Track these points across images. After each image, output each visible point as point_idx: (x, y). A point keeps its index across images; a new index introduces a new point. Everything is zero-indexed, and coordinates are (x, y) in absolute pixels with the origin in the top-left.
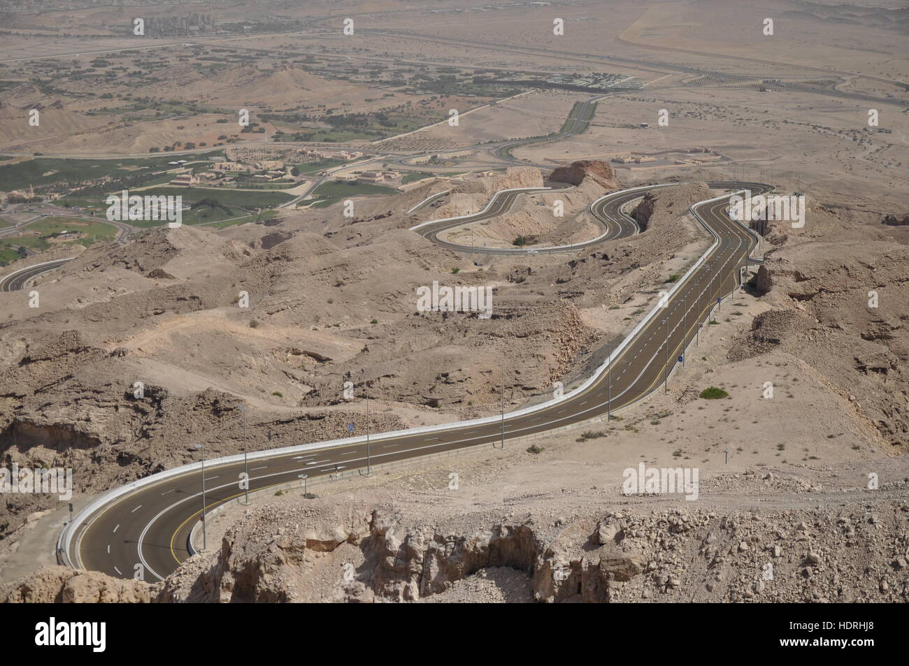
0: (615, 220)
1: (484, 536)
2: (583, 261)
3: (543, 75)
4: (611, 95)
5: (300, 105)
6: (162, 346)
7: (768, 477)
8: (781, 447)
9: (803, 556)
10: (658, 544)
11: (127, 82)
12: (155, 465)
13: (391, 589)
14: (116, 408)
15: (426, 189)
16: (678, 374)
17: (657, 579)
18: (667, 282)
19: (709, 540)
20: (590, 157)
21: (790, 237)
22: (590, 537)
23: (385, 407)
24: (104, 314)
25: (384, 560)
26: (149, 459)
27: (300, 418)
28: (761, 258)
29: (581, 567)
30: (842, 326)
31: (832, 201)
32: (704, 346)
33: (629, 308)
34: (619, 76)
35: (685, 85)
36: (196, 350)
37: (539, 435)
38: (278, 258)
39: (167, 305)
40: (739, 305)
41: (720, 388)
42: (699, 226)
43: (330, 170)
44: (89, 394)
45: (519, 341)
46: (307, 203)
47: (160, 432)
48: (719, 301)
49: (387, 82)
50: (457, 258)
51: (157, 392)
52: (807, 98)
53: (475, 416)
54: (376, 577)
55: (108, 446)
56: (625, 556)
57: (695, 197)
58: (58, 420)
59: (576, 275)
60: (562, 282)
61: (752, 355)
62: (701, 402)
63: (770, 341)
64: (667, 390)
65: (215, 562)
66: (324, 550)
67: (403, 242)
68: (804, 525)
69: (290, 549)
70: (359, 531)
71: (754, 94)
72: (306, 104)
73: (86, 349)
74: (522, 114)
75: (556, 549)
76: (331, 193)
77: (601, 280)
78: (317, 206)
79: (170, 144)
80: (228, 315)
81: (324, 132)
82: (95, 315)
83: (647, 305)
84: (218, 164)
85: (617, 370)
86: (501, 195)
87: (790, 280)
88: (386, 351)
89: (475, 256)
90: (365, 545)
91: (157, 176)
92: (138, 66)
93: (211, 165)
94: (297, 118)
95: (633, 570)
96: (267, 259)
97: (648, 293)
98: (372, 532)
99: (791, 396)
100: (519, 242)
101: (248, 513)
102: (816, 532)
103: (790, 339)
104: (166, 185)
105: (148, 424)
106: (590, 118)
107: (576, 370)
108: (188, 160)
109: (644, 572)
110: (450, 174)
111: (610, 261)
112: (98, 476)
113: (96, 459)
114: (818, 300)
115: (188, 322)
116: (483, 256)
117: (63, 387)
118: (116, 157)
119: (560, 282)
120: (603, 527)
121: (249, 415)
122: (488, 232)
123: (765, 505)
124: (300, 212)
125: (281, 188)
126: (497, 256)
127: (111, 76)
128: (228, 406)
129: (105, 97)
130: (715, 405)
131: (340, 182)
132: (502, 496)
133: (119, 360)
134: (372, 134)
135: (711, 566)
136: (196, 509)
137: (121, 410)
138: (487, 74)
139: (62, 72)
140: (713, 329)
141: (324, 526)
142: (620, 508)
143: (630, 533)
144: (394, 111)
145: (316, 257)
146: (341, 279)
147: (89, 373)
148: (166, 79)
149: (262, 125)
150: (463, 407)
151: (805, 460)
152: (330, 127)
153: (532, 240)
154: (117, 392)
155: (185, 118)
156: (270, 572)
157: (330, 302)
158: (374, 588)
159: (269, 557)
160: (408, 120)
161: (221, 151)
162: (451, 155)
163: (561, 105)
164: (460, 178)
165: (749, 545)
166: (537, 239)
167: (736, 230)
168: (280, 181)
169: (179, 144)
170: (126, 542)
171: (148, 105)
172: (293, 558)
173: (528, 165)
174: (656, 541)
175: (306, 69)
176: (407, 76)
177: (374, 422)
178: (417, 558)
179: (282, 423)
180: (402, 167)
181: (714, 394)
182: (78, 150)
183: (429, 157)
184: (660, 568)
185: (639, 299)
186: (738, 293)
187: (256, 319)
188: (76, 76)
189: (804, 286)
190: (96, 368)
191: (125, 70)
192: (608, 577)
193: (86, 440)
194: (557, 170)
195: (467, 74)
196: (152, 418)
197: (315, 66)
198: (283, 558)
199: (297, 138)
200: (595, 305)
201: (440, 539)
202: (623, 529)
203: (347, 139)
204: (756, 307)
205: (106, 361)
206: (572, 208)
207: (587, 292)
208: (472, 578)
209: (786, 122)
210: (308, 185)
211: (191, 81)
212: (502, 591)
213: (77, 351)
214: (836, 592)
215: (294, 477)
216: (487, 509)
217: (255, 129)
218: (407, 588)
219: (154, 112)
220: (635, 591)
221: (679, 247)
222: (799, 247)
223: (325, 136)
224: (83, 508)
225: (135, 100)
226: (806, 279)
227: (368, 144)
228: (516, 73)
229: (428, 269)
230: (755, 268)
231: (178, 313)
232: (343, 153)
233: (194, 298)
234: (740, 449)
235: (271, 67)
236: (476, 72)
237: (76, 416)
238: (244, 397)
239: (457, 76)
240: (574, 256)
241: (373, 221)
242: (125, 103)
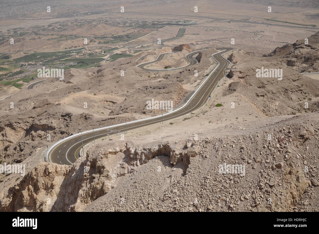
0: (191, 60)
1: (156, 148)
2: (183, 72)
3: (170, 21)
4: (189, 26)
5: (105, 34)
6: (70, 102)
7: (231, 127)
8: (237, 118)
9: (240, 147)
10: (202, 147)
11: (57, 30)
12: (71, 134)
13: (132, 163)
14: (59, 119)
15: (140, 54)
16: (209, 101)
17: (202, 156)
18: (206, 76)
19: (216, 145)
20: (184, 43)
21: (238, 62)
22: (184, 146)
23: (131, 115)
24: (55, 94)
25: (130, 156)
26: (69, 132)
27: (108, 119)
28: (230, 68)
29: (182, 154)
30: (252, 85)
31: (249, 51)
32: (216, 93)
33: (196, 84)
34: (191, 21)
35: (209, 22)
36: (80, 102)
37: (173, 119)
38: (100, 76)
39: (71, 90)
40: (225, 81)
41: (220, 103)
42: (214, 60)
43: (114, 51)
44: (52, 116)
45: (167, 95)
46: (108, 60)
47: (71, 125)
48: (220, 80)
49: (128, 26)
50: (149, 73)
51: (70, 114)
52: (241, 24)
53: (155, 115)
54: (128, 160)
55: (58, 129)
56: (194, 150)
57: (212, 53)
58: (44, 123)
59: (182, 76)
60: (178, 78)
61: (229, 94)
62: (216, 108)
63: (233, 90)
64: (206, 105)
65: (85, 159)
66: (114, 154)
67: (135, 69)
68: (240, 139)
69: (105, 154)
70: (123, 148)
71: (227, 24)
72: (106, 33)
73: (50, 104)
74: (165, 32)
75: (176, 150)
76: (115, 57)
77: (188, 77)
78: (111, 61)
79: (70, 47)
80: (88, 92)
81: (112, 41)
82: (52, 94)
83: (200, 82)
84: (84, 51)
85: (193, 100)
86: (160, 55)
87: (238, 73)
88: (131, 100)
89: (154, 72)
90: (125, 152)
91: (67, 56)
92: (60, 26)
93: (82, 52)
94: (104, 37)
95: (196, 154)
96: (98, 76)
97: (201, 79)
98: (126, 149)
99: (239, 105)
100: (166, 67)
101: (93, 145)
102: (244, 140)
103: (239, 89)
104: (70, 58)
105: (68, 123)
106: (184, 33)
107: (182, 101)
108: (76, 51)
109: (199, 154)
110: (147, 50)
111: (191, 71)
112: (56, 138)
113: (55, 133)
114: (246, 78)
115: (78, 95)
116: (157, 72)
117: (45, 114)
118: (56, 51)
119: (177, 78)
120: (188, 143)
121: (95, 119)
122: (158, 65)
123: (231, 134)
124: (107, 63)
125: (101, 57)
126: (160, 72)
127: (53, 29)
128: (89, 117)
129: (52, 35)
130: (219, 108)
131: (117, 54)
132: (161, 137)
133: (59, 106)
134: (125, 40)
135: (217, 151)
136: (80, 145)
137: (60, 120)
138: (155, 22)
139: (40, 29)
140: (218, 88)
141: (113, 148)
142: (192, 138)
143: (195, 144)
144: (130, 34)
145: (111, 75)
146: (118, 81)
147: (51, 110)
148: (68, 29)
149: (95, 40)
150: (152, 113)
151: (243, 121)
152: (113, 39)
153: (169, 67)
154: (59, 115)
155: (74, 39)
156: (100, 161)
157: (115, 87)
158: (128, 163)
159: (99, 157)
160: (134, 36)
161: (84, 48)
162: (147, 45)
163: (176, 30)
164: (149, 51)
165: (226, 145)
166: (171, 66)
167: (223, 60)
168: (101, 55)
169: (73, 47)
170: (63, 155)
171: (64, 36)
172: (105, 157)
173: (167, 46)
174: (202, 146)
175: (106, 24)
176: (133, 24)
177: (128, 119)
178: (139, 155)
179: (104, 120)
180: (133, 49)
181: (219, 105)
182: (46, 50)
183: (141, 46)
184: (203, 153)
185: (198, 81)
186: (225, 78)
187: (95, 93)
188: (44, 30)
189: (242, 75)
190: (53, 109)
191: (57, 27)
192: (190, 156)
193: (51, 128)
194: (175, 47)
195: (150, 23)
196: (69, 121)
197: (108, 23)
198: (103, 157)
199: (105, 43)
200: (187, 83)
201: (144, 149)
202: (193, 143)
203: (118, 42)
204: (230, 81)
205: (55, 107)
206: (180, 57)
207: (185, 80)
208: (154, 159)
209: (236, 31)
210: (108, 55)
211: (75, 29)
212: (162, 162)
213: (48, 104)
214: (249, 156)
215: (106, 135)
216: (157, 140)
217: (93, 41)
218: (136, 163)
219: (65, 38)
220: (197, 160)
221: (209, 66)
222: (240, 64)
223: (112, 42)
224: (50, 147)
225: (60, 35)
226: (242, 73)
227: (124, 43)
228: (163, 21)
229: (142, 76)
230: (229, 71)
231: (74, 93)
232: (117, 46)
233: (78, 88)
234: (226, 120)
235: (96, 24)
236: (152, 22)
237: (48, 122)
238: (93, 114)
239: (147, 23)
240: (181, 70)
241: (126, 64)
242: (57, 36)
